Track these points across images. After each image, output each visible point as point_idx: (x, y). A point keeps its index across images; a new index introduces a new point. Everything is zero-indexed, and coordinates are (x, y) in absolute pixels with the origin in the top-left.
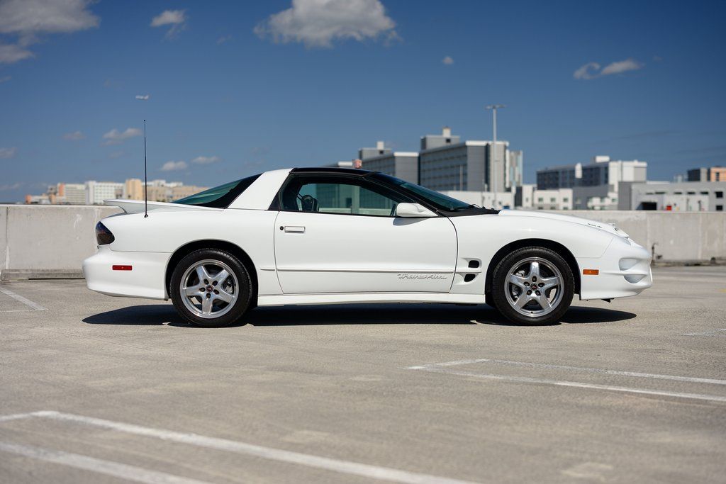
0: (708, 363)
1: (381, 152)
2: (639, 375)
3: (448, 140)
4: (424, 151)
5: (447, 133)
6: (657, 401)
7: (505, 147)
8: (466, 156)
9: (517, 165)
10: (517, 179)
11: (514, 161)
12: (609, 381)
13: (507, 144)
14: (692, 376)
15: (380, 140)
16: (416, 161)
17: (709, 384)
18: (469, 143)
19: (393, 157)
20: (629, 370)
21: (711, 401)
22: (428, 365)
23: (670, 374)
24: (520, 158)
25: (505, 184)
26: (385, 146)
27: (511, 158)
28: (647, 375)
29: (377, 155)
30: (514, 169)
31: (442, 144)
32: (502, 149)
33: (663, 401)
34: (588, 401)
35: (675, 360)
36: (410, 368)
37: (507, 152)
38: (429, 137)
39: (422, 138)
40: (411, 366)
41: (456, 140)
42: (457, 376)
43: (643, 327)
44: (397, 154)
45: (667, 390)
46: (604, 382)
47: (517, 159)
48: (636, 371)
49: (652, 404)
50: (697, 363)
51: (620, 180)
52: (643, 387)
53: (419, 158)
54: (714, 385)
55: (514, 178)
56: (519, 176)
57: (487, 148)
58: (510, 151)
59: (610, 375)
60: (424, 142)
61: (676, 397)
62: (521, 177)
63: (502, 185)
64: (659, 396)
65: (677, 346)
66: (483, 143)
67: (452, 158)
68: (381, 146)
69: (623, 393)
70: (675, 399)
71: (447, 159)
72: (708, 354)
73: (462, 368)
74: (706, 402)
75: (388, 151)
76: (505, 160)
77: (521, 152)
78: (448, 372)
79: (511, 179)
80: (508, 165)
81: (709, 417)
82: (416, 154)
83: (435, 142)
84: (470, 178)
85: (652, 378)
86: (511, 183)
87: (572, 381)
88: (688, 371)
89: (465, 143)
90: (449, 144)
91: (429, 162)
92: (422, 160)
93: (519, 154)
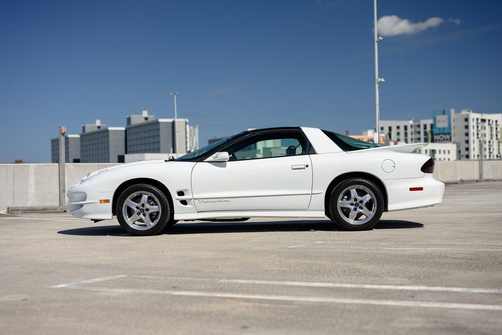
0: (300, 269)
1: (99, 127)
2: (244, 281)
3: (146, 119)
4: (129, 126)
5: (145, 114)
6: (252, 304)
7: (186, 123)
8: (159, 129)
9: (194, 135)
10: (195, 145)
11: (193, 134)
12: (218, 288)
13: (187, 121)
14: (286, 280)
15: (98, 119)
16: (124, 133)
17: (297, 287)
18: (161, 120)
19: (108, 131)
20: (238, 278)
21: (296, 301)
22: (73, 283)
23: (269, 279)
24: (197, 130)
25: (187, 148)
26: (101, 123)
27: (190, 130)
28: (250, 282)
29: (96, 129)
30: (193, 138)
31: (142, 121)
32: (184, 124)
33: (257, 304)
34: (194, 308)
35: (276, 268)
36: (56, 286)
37: (188, 126)
38: (132, 116)
39: (128, 117)
40: (57, 284)
41: (152, 118)
42: (93, 291)
43: (258, 243)
44: (110, 129)
45: (263, 294)
46: (215, 290)
47: (194, 131)
48: (243, 279)
49: (247, 307)
50: (292, 269)
51: (264, 146)
52: (244, 292)
53: (126, 131)
54: (301, 287)
55: (193, 144)
56: (196, 143)
57: (173, 123)
58: (190, 126)
59: (221, 283)
60: (129, 120)
61: (268, 300)
62: (198, 143)
63: (185, 149)
64: (255, 299)
65: (280, 256)
66: (171, 120)
67: (149, 131)
68: (98, 123)
69: (226, 298)
70: (267, 301)
71: (145, 132)
72: (302, 261)
73: (101, 284)
74: (291, 303)
75: (103, 126)
76: (186, 132)
77: (197, 126)
78: (86, 288)
79: (191, 145)
80: (188, 135)
81: (291, 316)
82: (124, 129)
83: (137, 120)
84: (162, 145)
85: (254, 284)
86: (190, 148)
87: (188, 290)
88: (283, 276)
89: (158, 120)
90: (146, 121)
91: (133, 134)
92: (128, 133)
93: (196, 127)
